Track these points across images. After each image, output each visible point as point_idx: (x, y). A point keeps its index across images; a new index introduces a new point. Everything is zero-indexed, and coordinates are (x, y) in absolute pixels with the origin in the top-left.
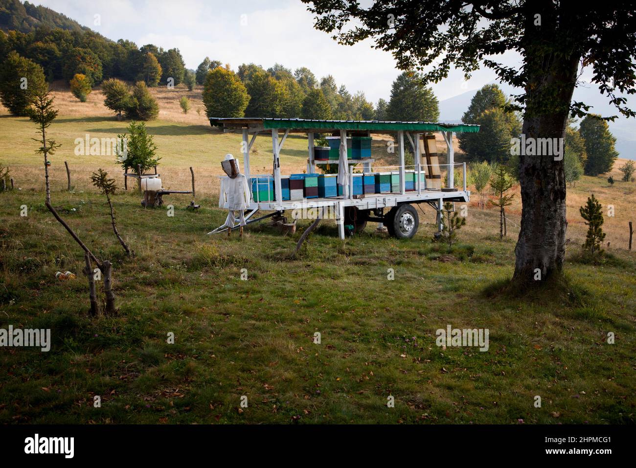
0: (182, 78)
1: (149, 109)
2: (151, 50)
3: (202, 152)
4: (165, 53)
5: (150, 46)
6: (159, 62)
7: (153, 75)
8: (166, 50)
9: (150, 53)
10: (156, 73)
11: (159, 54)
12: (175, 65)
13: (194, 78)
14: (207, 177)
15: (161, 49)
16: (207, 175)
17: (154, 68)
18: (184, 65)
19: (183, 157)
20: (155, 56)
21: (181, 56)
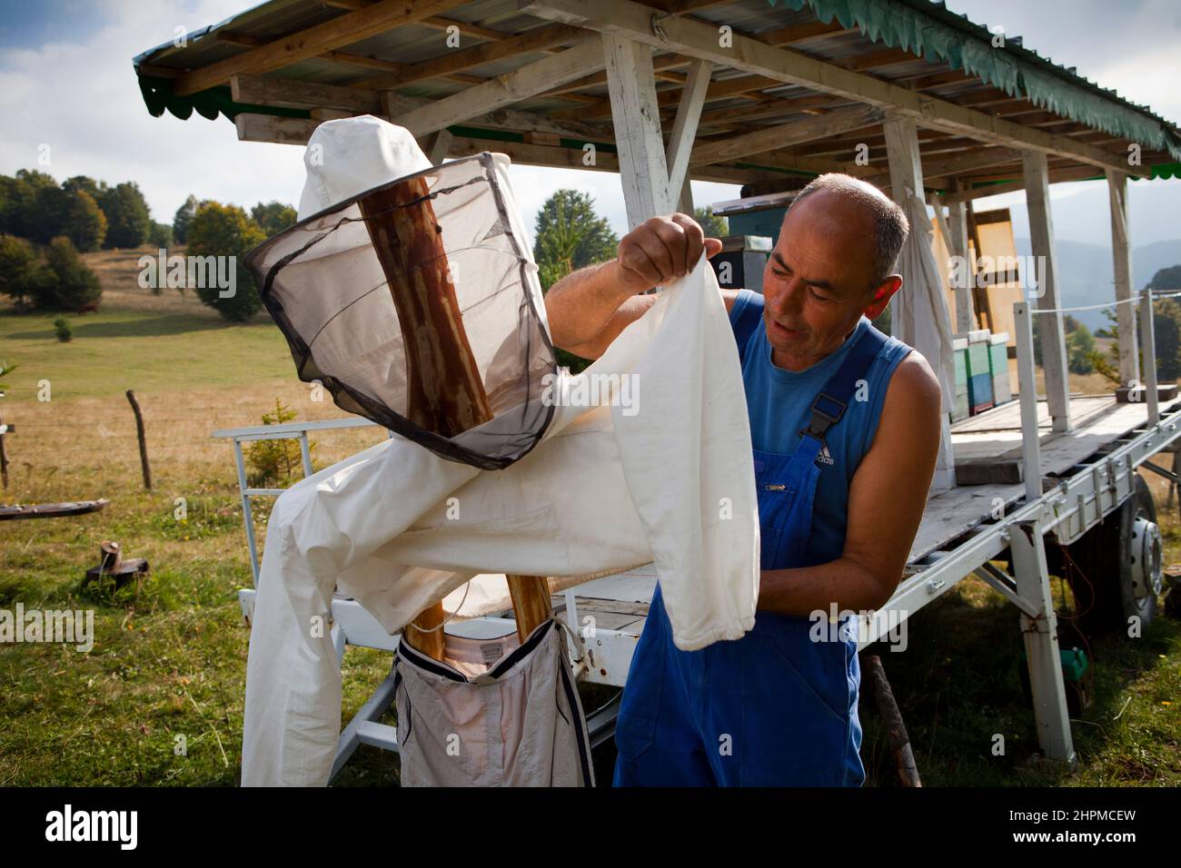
0: (148, 233)
1: (82, 288)
2: (83, 186)
3: (192, 361)
4: (111, 191)
5: (81, 179)
6: (100, 206)
7: (90, 229)
8: (112, 184)
9: (81, 191)
10: (96, 226)
11: (100, 192)
12: (132, 210)
13: (170, 235)
14: (205, 409)
15: (103, 184)
16: (203, 406)
17: (93, 218)
18: (148, 211)
19: (153, 373)
20: (92, 195)
21: (141, 195)
